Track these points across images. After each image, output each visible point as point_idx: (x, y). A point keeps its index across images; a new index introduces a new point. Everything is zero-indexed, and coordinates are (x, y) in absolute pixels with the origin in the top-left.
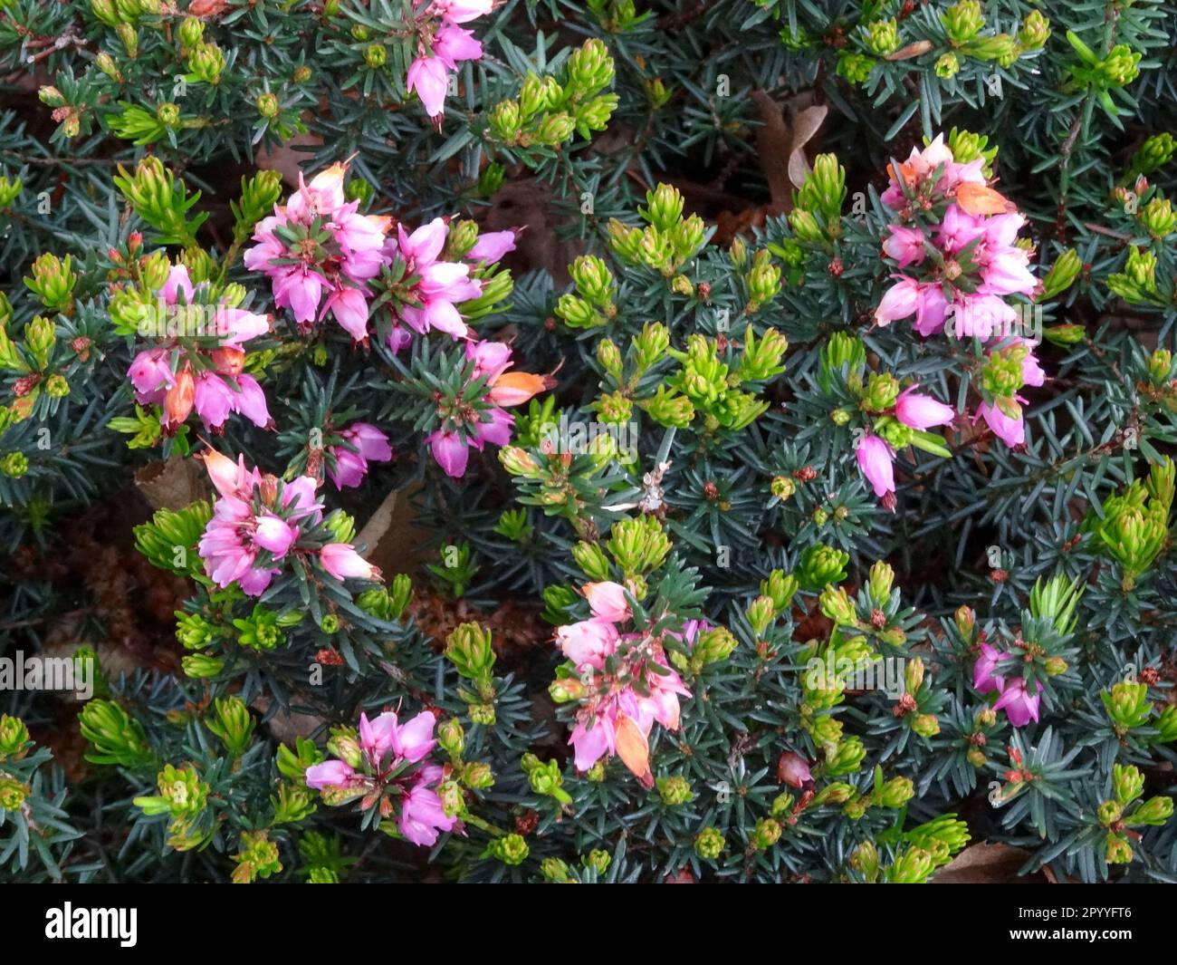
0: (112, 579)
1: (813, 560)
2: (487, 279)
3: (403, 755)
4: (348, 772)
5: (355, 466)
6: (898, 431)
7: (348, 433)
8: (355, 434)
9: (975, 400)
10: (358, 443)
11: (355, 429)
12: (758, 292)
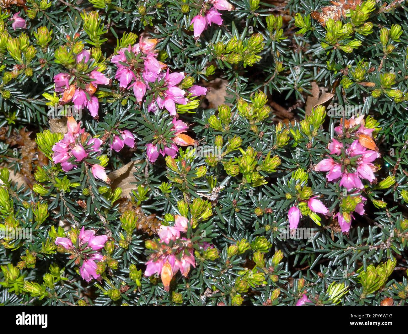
0: (29, 153)
1: (259, 241)
2: (190, 100)
3: (90, 246)
4: (70, 244)
5: (119, 144)
6: (305, 209)
7: (122, 132)
8: (124, 133)
9: (337, 210)
10: (124, 136)
11: (125, 132)
12: (279, 142)
